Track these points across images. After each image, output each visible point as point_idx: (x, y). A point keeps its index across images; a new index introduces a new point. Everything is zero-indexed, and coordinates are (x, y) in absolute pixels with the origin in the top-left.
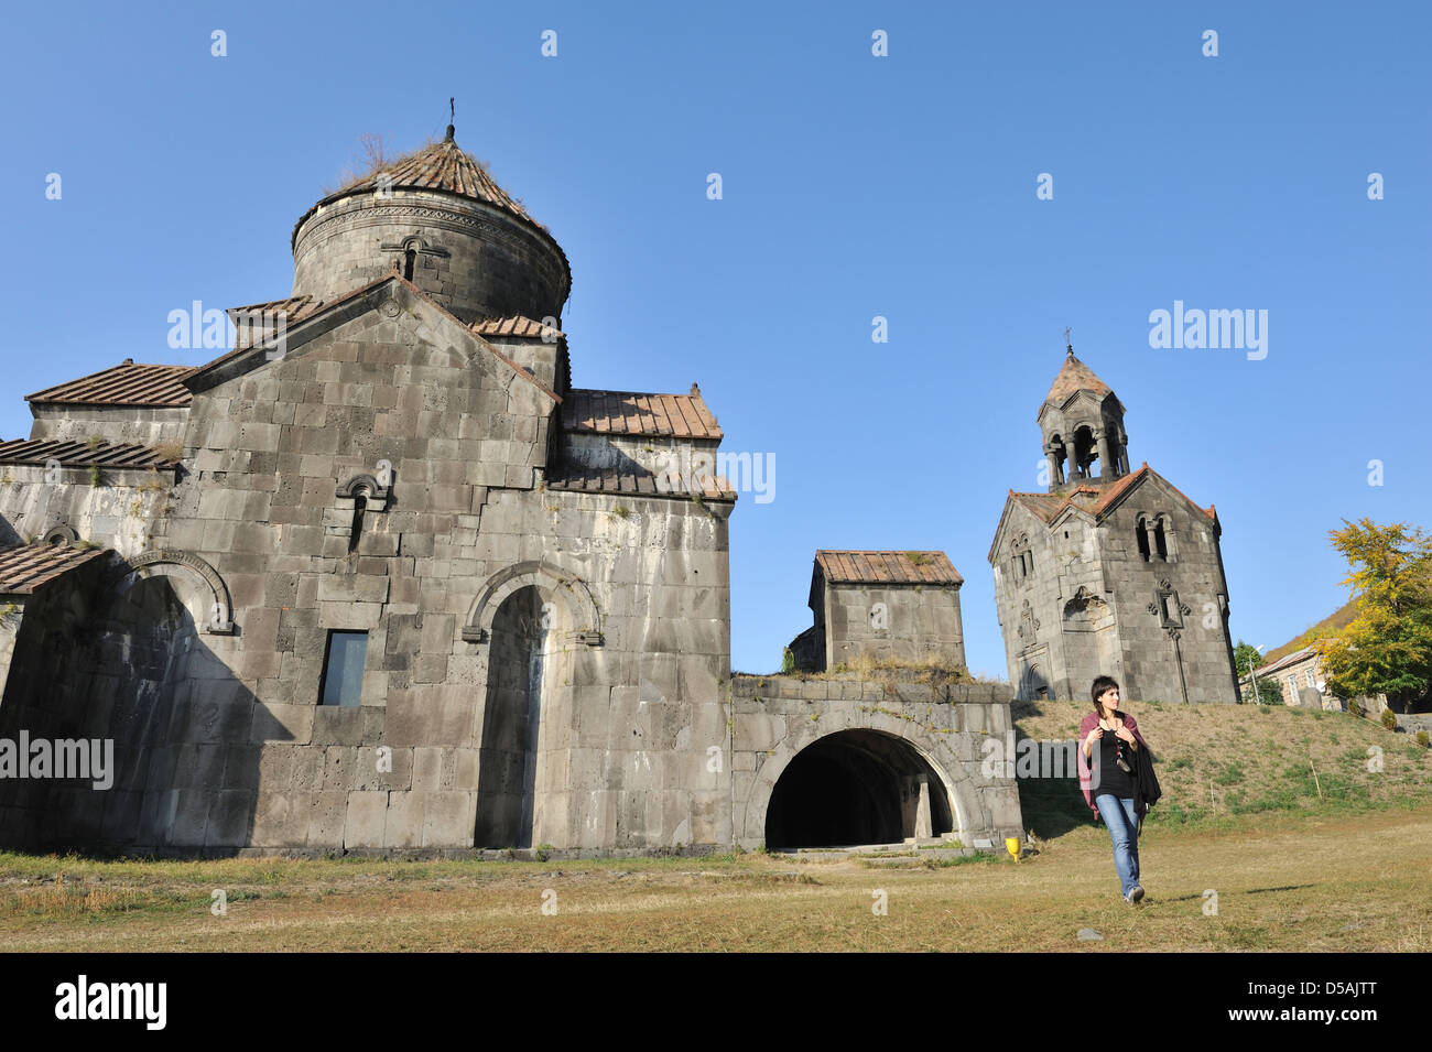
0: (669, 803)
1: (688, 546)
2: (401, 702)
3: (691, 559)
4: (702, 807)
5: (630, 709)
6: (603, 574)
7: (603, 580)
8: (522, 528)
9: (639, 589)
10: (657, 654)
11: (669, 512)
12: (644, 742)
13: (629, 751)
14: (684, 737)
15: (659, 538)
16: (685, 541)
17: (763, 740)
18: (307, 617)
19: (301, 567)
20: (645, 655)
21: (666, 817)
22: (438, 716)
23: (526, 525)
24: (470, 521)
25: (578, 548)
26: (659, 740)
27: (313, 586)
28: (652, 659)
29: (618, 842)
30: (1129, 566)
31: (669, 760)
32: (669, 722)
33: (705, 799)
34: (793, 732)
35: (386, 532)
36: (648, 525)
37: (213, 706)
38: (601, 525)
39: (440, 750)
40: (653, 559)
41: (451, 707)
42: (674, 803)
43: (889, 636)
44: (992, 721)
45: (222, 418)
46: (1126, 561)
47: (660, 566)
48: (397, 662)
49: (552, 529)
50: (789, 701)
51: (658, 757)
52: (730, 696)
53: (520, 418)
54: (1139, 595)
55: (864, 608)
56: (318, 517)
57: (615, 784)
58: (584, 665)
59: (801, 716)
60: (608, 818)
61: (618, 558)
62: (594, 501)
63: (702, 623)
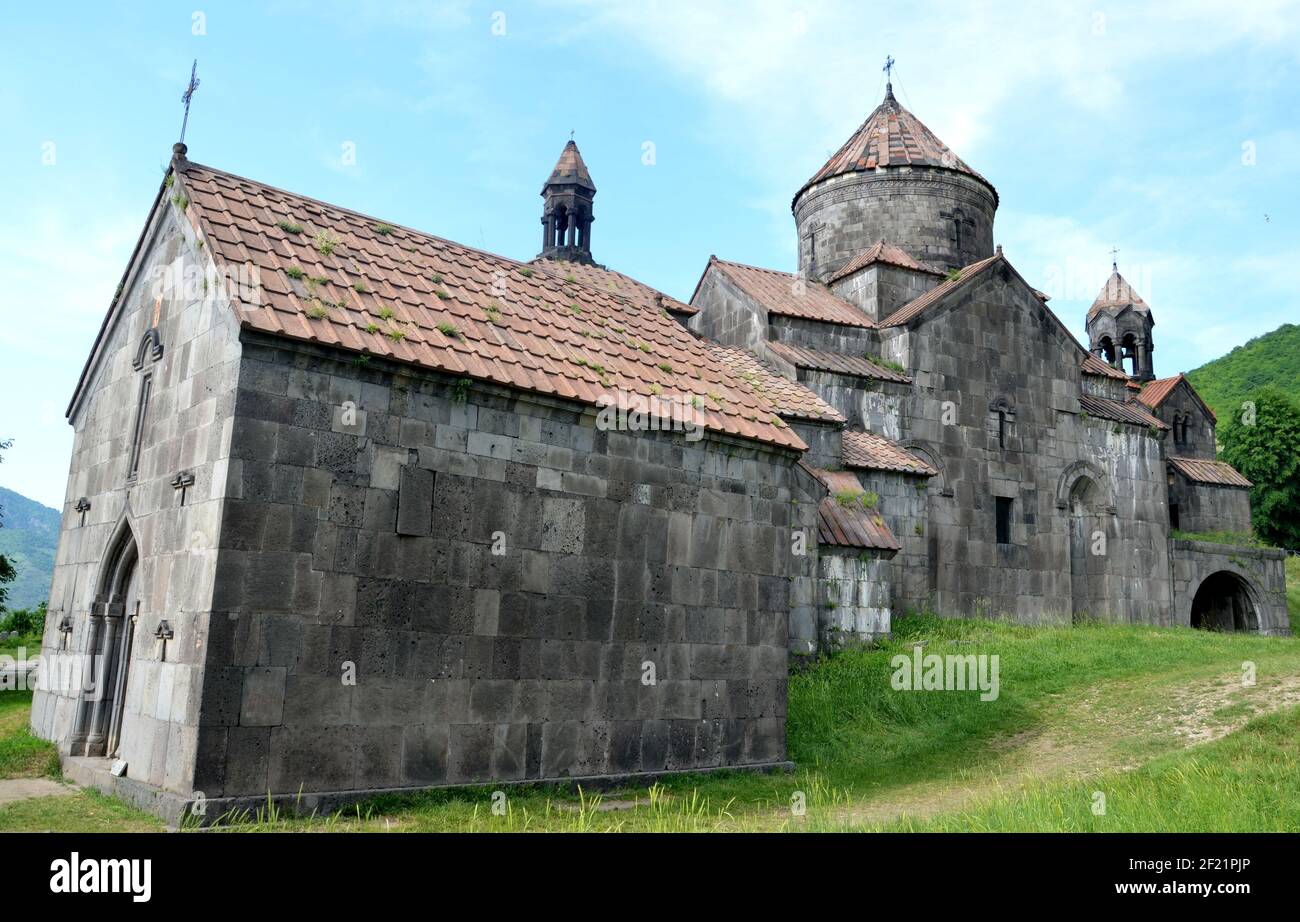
1: (1148, 457)
2: (1033, 543)
3: (1149, 465)
4: (1163, 611)
5: (1131, 553)
6: (1113, 470)
7: (1113, 474)
8: (1075, 439)
9: (1130, 482)
10: (1140, 521)
11: (1138, 434)
12: (1138, 572)
13: (1132, 577)
14: (1154, 570)
15: (1135, 450)
16: (1146, 453)
18: (986, 488)
19: (978, 454)
20: (1135, 522)
22: (1051, 553)
23: (1077, 437)
24: (1051, 432)
25: (1101, 453)
26: (1144, 572)
27: (985, 469)
28: (1138, 524)
31: (1149, 583)
32: (1148, 561)
34: (1200, 571)
35: (1016, 436)
36: (1130, 442)
37: (949, 541)
38: (1110, 439)
39: (1054, 573)
40: (1134, 463)
41: (1056, 547)
45: (925, 349)
47: (1137, 467)
48: (1029, 519)
49: (1089, 440)
51: (1144, 581)
52: (1171, 548)
53: (1069, 365)
55: (1208, 498)
56: (982, 423)
57: (1128, 596)
61: (1118, 461)
63: (1157, 504)
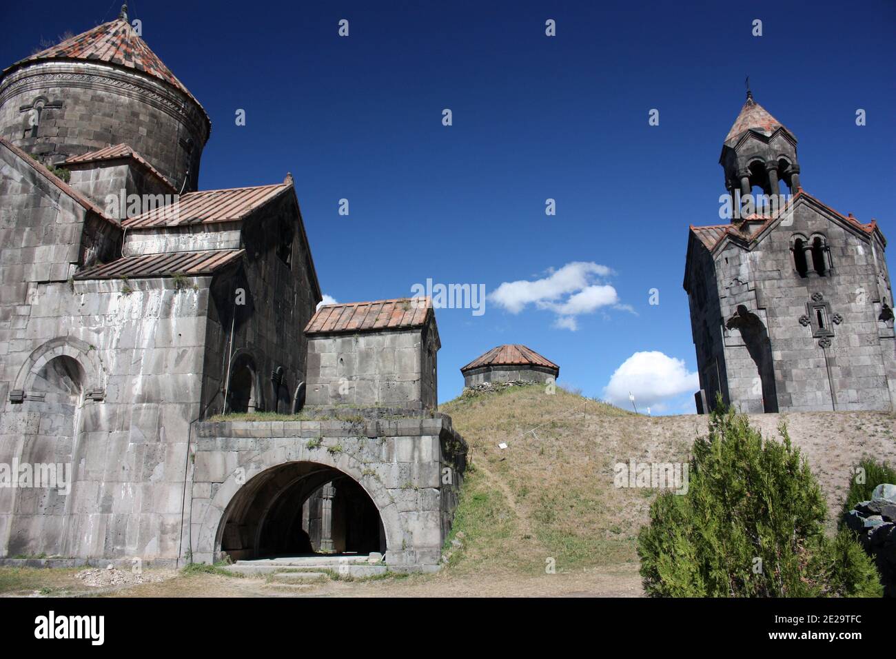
0: (144, 524)
1: (176, 314)
3: (177, 326)
4: (169, 527)
5: (121, 449)
6: (112, 342)
7: (111, 347)
8: (58, 312)
9: (136, 352)
10: (144, 405)
11: (163, 288)
12: (129, 475)
13: (118, 482)
14: (159, 470)
15: (154, 310)
16: (174, 311)
17: (217, 473)
20: (136, 406)
21: (141, 534)
23: (61, 310)
25: (96, 323)
26: (141, 474)
28: (140, 409)
29: (105, 554)
30: (782, 283)
31: (147, 490)
32: (149, 457)
33: (171, 521)
34: (243, 463)
36: (147, 300)
38: (113, 304)
40: (149, 327)
41: (1, 452)
42: (148, 525)
43: (354, 378)
44: (420, 452)
46: (780, 278)
47: (154, 332)
49: (79, 311)
50: (241, 439)
51: (139, 487)
52: (194, 436)
53: (64, 225)
54: (792, 309)
55: (335, 354)
57: (106, 509)
58: (91, 416)
59: (249, 452)
60: (99, 535)
61: (123, 329)
62: (108, 284)
63: (181, 377)
